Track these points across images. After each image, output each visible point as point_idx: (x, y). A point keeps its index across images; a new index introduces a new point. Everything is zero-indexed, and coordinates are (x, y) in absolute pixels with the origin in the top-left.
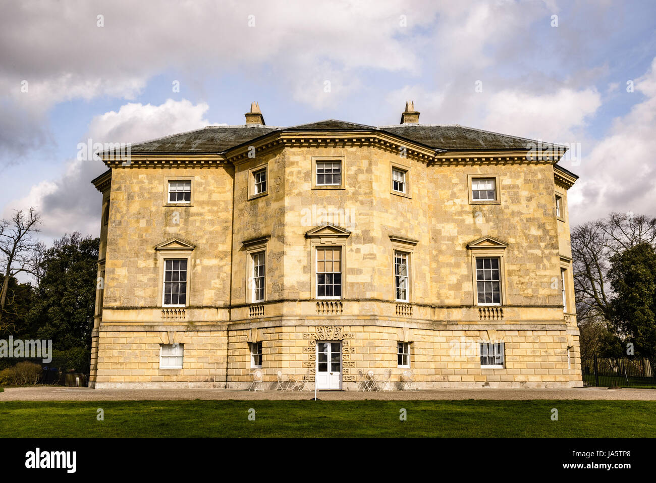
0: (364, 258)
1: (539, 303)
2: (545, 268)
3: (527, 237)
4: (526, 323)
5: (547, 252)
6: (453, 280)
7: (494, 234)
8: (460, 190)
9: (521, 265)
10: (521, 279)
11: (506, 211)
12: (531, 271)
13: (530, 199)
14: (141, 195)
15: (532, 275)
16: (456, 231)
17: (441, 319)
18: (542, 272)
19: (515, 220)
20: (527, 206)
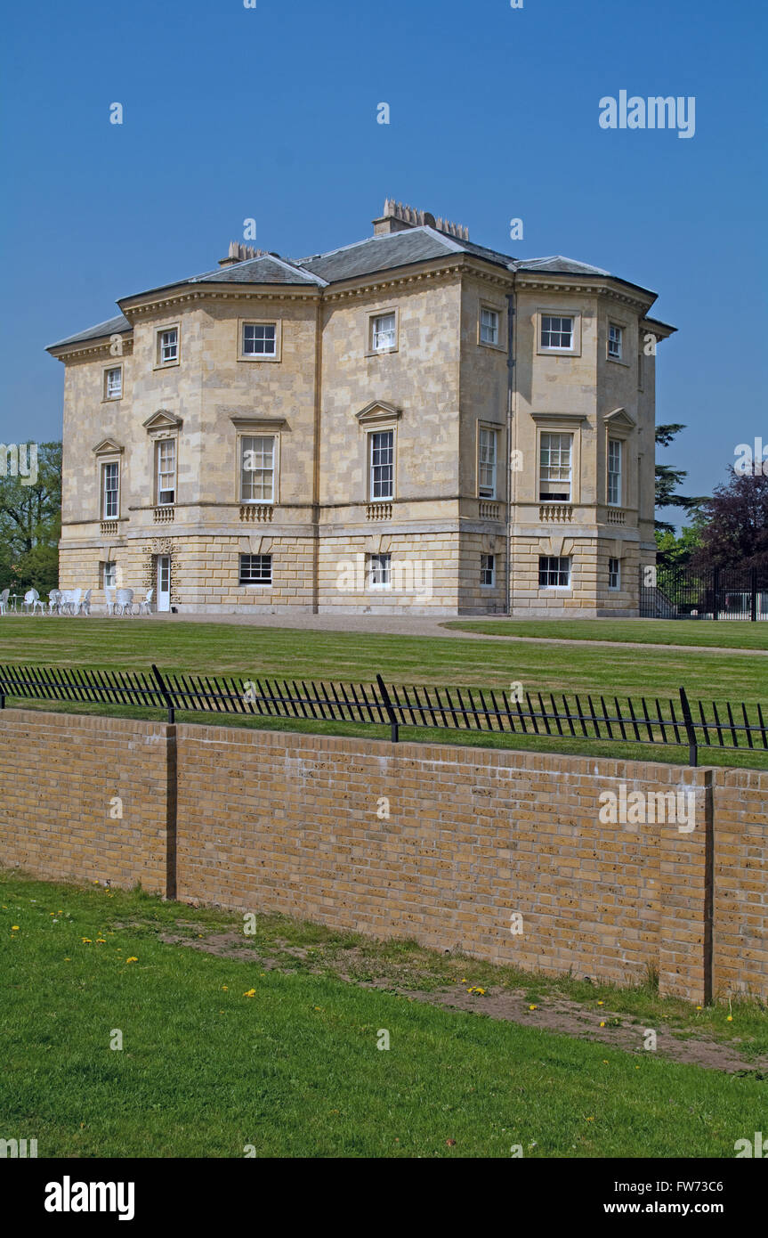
1: (433, 494)
2: (441, 442)
3: (424, 395)
4: (413, 523)
5: (445, 416)
6: (344, 467)
7: (386, 397)
8: (356, 337)
9: (415, 439)
10: (414, 459)
11: (404, 360)
12: (425, 446)
13: (430, 338)
15: (427, 453)
16: (349, 397)
18: (438, 448)
19: (412, 373)
20: (427, 350)
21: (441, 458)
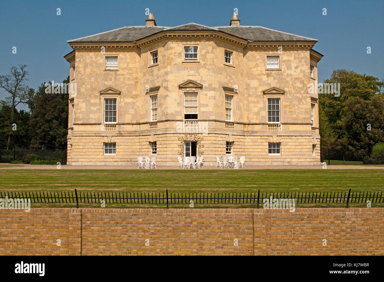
0: (209, 99)
1: (299, 122)
2: (303, 104)
3: (294, 88)
4: (292, 132)
5: (304, 95)
6: (256, 110)
7: (278, 86)
8: (260, 62)
9: (291, 102)
10: (290, 109)
11: (284, 74)
12: (296, 105)
13: (296, 68)
14: (91, 65)
15: (296, 107)
16: (258, 84)
17: (249, 130)
18: (301, 106)
19: (289, 79)
20: (295, 72)
21: (303, 110)
